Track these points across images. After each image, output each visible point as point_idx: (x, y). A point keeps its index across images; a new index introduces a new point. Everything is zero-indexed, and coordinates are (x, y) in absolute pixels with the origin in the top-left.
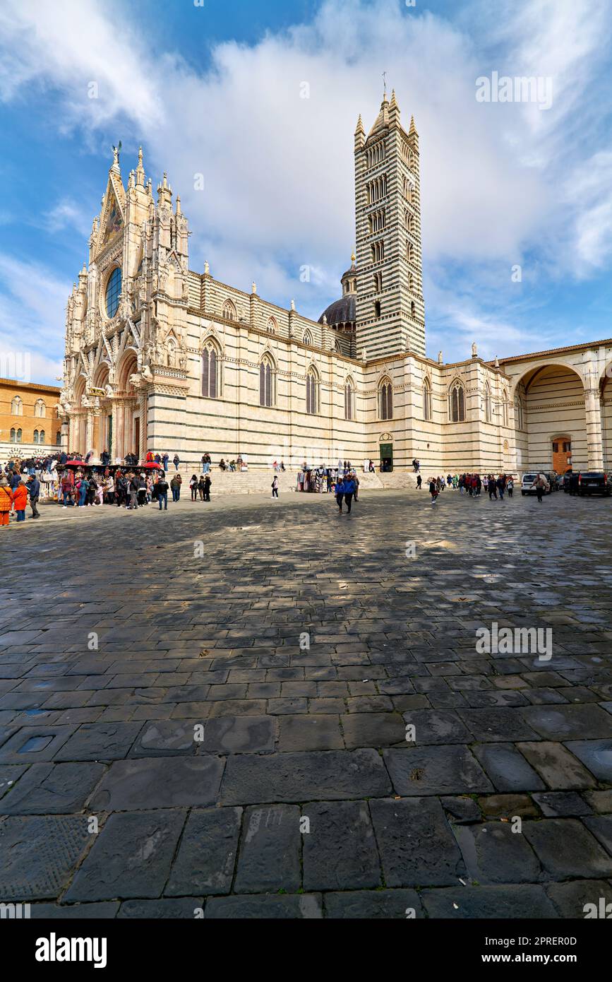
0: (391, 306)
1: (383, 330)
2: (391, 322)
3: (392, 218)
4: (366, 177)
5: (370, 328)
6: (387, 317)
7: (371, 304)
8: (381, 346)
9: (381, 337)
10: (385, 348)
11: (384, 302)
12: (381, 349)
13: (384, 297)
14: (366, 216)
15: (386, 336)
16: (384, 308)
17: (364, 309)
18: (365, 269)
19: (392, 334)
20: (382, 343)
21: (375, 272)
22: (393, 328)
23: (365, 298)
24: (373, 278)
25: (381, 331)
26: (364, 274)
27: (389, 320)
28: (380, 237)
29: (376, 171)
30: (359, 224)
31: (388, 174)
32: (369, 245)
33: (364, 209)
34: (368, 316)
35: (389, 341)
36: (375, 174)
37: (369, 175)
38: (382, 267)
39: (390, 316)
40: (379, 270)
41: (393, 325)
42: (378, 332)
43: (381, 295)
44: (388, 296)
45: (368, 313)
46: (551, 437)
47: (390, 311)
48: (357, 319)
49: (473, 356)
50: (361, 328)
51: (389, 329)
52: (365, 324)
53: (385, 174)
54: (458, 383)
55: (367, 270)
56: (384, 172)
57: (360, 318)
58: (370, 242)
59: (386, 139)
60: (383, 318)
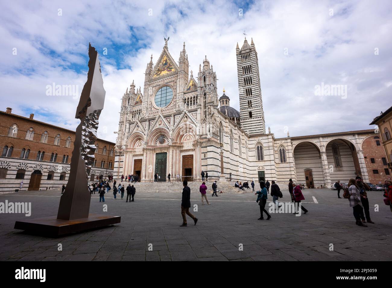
0: (257, 114)
1: (254, 123)
2: (257, 120)
3: (255, 81)
4: (242, 64)
5: (247, 122)
6: (255, 118)
7: (247, 112)
8: (253, 129)
9: (253, 126)
10: (255, 130)
11: (254, 112)
12: (253, 131)
13: (254, 110)
14: (243, 78)
15: (255, 125)
16: (254, 114)
17: (244, 114)
18: (244, 98)
19: (258, 125)
20: (253, 128)
21: (248, 100)
22: (258, 123)
23: (244, 109)
24: (247, 102)
25: (253, 123)
26: (243, 100)
27: (256, 119)
28: (250, 87)
29: (246, 63)
30: (240, 81)
31: (252, 65)
32: (245, 89)
33: (242, 76)
34: (245, 117)
35: (257, 128)
36: (246, 64)
37: (243, 64)
38: (252, 98)
39: (257, 118)
40: (250, 99)
41: (258, 121)
42: (251, 124)
43: (252, 109)
44: (255, 110)
45: (246, 115)
46: (305, 170)
47: (257, 116)
48: (241, 117)
49: (288, 136)
50: (243, 121)
51: (257, 123)
52: (245, 119)
53: (251, 65)
54: (282, 147)
55: (244, 99)
56: (250, 64)
57: (242, 117)
58: (245, 88)
59: (250, 53)
60: (253, 118)
